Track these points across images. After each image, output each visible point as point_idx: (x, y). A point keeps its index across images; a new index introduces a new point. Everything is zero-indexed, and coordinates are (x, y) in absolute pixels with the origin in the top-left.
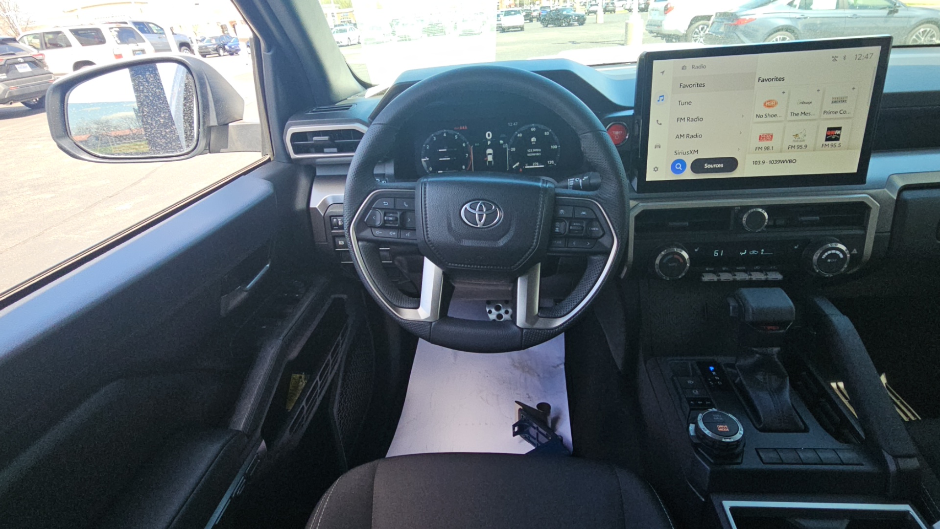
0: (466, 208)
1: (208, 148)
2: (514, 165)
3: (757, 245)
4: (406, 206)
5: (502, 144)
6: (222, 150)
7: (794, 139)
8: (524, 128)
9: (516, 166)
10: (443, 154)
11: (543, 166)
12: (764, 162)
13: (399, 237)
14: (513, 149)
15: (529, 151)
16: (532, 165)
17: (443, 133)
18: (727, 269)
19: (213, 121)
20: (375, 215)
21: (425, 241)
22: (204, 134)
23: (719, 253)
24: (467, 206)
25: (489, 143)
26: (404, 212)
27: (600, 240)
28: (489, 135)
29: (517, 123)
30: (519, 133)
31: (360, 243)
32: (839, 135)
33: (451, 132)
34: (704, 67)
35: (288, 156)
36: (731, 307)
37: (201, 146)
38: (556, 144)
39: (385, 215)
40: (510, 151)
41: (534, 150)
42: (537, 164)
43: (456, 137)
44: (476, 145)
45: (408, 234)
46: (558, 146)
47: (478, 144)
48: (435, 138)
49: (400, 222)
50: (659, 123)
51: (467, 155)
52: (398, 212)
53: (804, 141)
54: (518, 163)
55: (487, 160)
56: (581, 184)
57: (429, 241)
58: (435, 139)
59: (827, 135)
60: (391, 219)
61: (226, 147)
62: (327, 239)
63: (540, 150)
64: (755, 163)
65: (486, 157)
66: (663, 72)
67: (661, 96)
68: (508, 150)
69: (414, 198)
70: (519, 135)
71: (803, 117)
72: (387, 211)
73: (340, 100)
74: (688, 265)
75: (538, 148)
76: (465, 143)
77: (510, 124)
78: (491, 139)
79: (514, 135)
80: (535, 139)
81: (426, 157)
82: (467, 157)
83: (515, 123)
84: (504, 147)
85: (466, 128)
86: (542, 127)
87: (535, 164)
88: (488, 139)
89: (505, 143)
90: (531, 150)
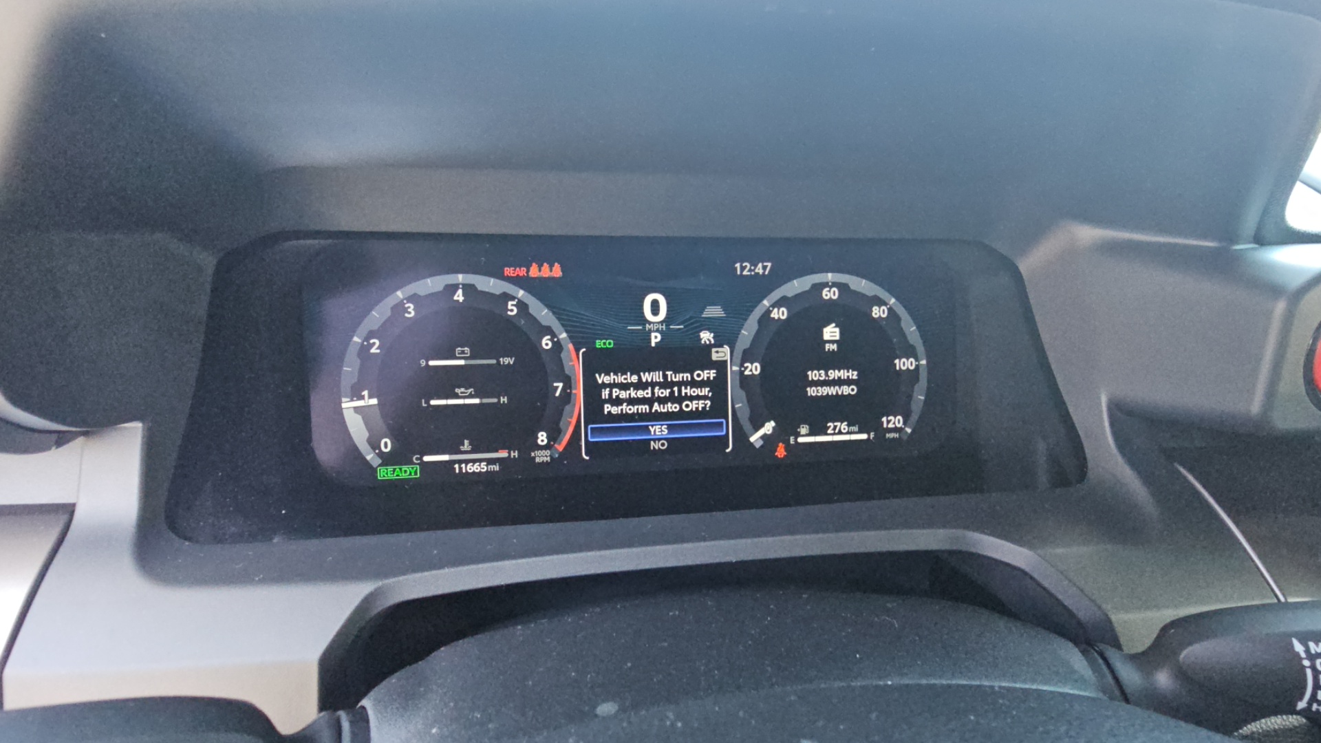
2: (757, 429)
5: (708, 347)
8: (797, 285)
9: (764, 437)
10: (448, 381)
15: (813, 375)
16: (823, 431)
17: (453, 288)
25: (655, 338)
28: (656, 307)
29: (769, 265)
30: (777, 304)
33: (490, 285)
38: (910, 352)
40: (740, 375)
41: (834, 374)
42: (844, 426)
43: (512, 309)
44: (599, 344)
46: (917, 360)
47: (609, 344)
48: (410, 306)
51: (560, 385)
54: (772, 424)
58: (411, 315)
63: (853, 375)
68: (731, 369)
70: (775, 314)
75: (847, 367)
76: (549, 337)
77: (743, 268)
78: (662, 322)
79: (757, 313)
80: (835, 332)
81: (365, 393)
82: (557, 394)
83: (760, 265)
84: (715, 357)
85: (557, 271)
86: (861, 285)
87: (835, 427)
88: (654, 323)
89: (719, 344)
90: (822, 372)
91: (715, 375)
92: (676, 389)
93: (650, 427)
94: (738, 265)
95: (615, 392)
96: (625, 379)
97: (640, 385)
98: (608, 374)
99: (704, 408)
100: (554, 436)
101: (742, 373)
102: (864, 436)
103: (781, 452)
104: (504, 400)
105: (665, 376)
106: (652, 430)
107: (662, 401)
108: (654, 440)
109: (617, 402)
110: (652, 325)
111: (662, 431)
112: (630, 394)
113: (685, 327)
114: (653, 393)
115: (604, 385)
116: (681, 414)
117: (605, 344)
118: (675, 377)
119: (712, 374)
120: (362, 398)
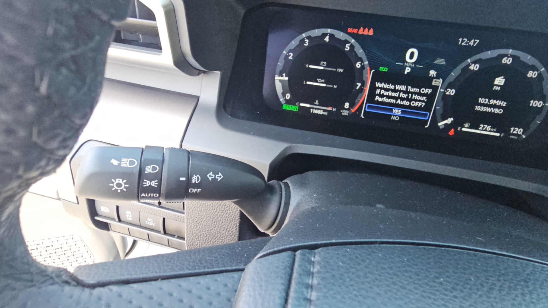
2: (443, 120)
5: (434, 78)
8: (490, 54)
9: (446, 125)
10: (315, 75)
15: (481, 100)
16: (477, 128)
17: (325, 35)
25: (408, 70)
28: (412, 55)
29: (478, 41)
30: (475, 62)
33: (340, 35)
38: (542, 98)
40: (443, 94)
41: (493, 102)
42: (489, 128)
43: (347, 48)
44: (381, 69)
46: (544, 103)
47: (386, 70)
48: (307, 41)
51: (359, 85)
54: (452, 119)
58: (307, 45)
63: (504, 104)
68: (440, 90)
70: (472, 67)
75: (501, 100)
76: (360, 62)
77: (463, 41)
78: (413, 63)
79: (463, 65)
80: (502, 81)
81: (284, 75)
82: (358, 88)
83: (473, 41)
84: (434, 83)
85: (371, 33)
86: (527, 58)
87: (484, 127)
88: (409, 63)
89: (438, 77)
90: (487, 100)
91: (431, 92)
92: (410, 95)
93: (393, 110)
94: (461, 39)
95: (383, 92)
96: (389, 87)
97: (394, 91)
98: (381, 83)
99: (421, 106)
100: (352, 106)
101: (445, 93)
102: (498, 134)
103: (452, 132)
104: (335, 87)
105: (407, 88)
106: (394, 111)
107: (402, 99)
108: (394, 116)
109: (382, 96)
110: (408, 64)
111: (398, 112)
112: (389, 94)
113: (424, 67)
114: (399, 95)
115: (378, 88)
116: (409, 107)
117: (384, 69)
118: (412, 90)
119: (430, 91)
120: (282, 76)
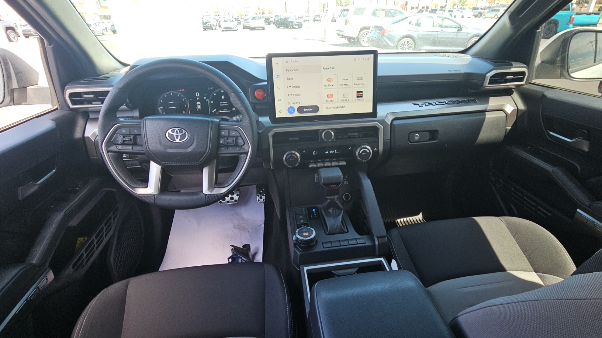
0: (169, 132)
1: (12, 102)
2: (213, 110)
3: (332, 148)
4: (137, 132)
5: (205, 99)
6: (23, 103)
7: (343, 97)
8: (217, 90)
9: (215, 111)
10: (171, 105)
11: (229, 111)
12: (331, 108)
13: (133, 149)
14: (212, 102)
15: (221, 103)
16: (223, 111)
17: (170, 93)
18: (321, 161)
19: (15, 85)
20: (117, 137)
21: (147, 150)
22: (9, 94)
23: (316, 153)
24: (170, 131)
25: (198, 98)
26: (135, 136)
27: (243, 147)
28: (197, 94)
29: (213, 88)
31: (109, 154)
32: (362, 95)
33: (175, 92)
34: (297, 62)
35: (68, 106)
36: (315, 178)
37: (7, 100)
39: (124, 137)
40: (210, 103)
41: (224, 103)
42: (226, 110)
43: (178, 95)
44: (190, 100)
45: (139, 148)
47: (192, 99)
49: (133, 142)
50: (279, 88)
51: (185, 105)
52: (132, 136)
53: (347, 97)
55: (197, 108)
56: (239, 120)
57: (150, 150)
58: (166, 97)
59: (357, 95)
60: (127, 139)
61: (26, 101)
62: (97, 155)
63: (227, 103)
64: (327, 108)
65: (197, 106)
66: (277, 64)
67: (278, 75)
68: (209, 102)
69: (140, 128)
70: (214, 94)
71: (345, 86)
72: (124, 135)
73: (104, 73)
74: (299, 159)
75: (226, 101)
76: (184, 99)
79: (212, 94)
80: (223, 97)
84: (206, 101)
85: (184, 90)
89: (207, 99)
94: (208, 88)
100: (185, 112)
103: (217, 113)
104: (178, 107)
113: (202, 97)
120: (161, 107)
